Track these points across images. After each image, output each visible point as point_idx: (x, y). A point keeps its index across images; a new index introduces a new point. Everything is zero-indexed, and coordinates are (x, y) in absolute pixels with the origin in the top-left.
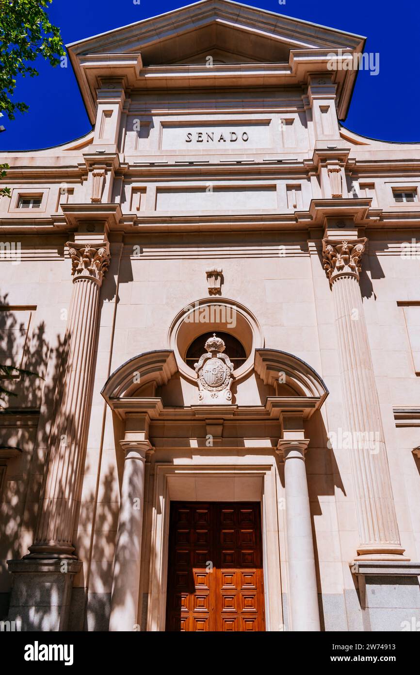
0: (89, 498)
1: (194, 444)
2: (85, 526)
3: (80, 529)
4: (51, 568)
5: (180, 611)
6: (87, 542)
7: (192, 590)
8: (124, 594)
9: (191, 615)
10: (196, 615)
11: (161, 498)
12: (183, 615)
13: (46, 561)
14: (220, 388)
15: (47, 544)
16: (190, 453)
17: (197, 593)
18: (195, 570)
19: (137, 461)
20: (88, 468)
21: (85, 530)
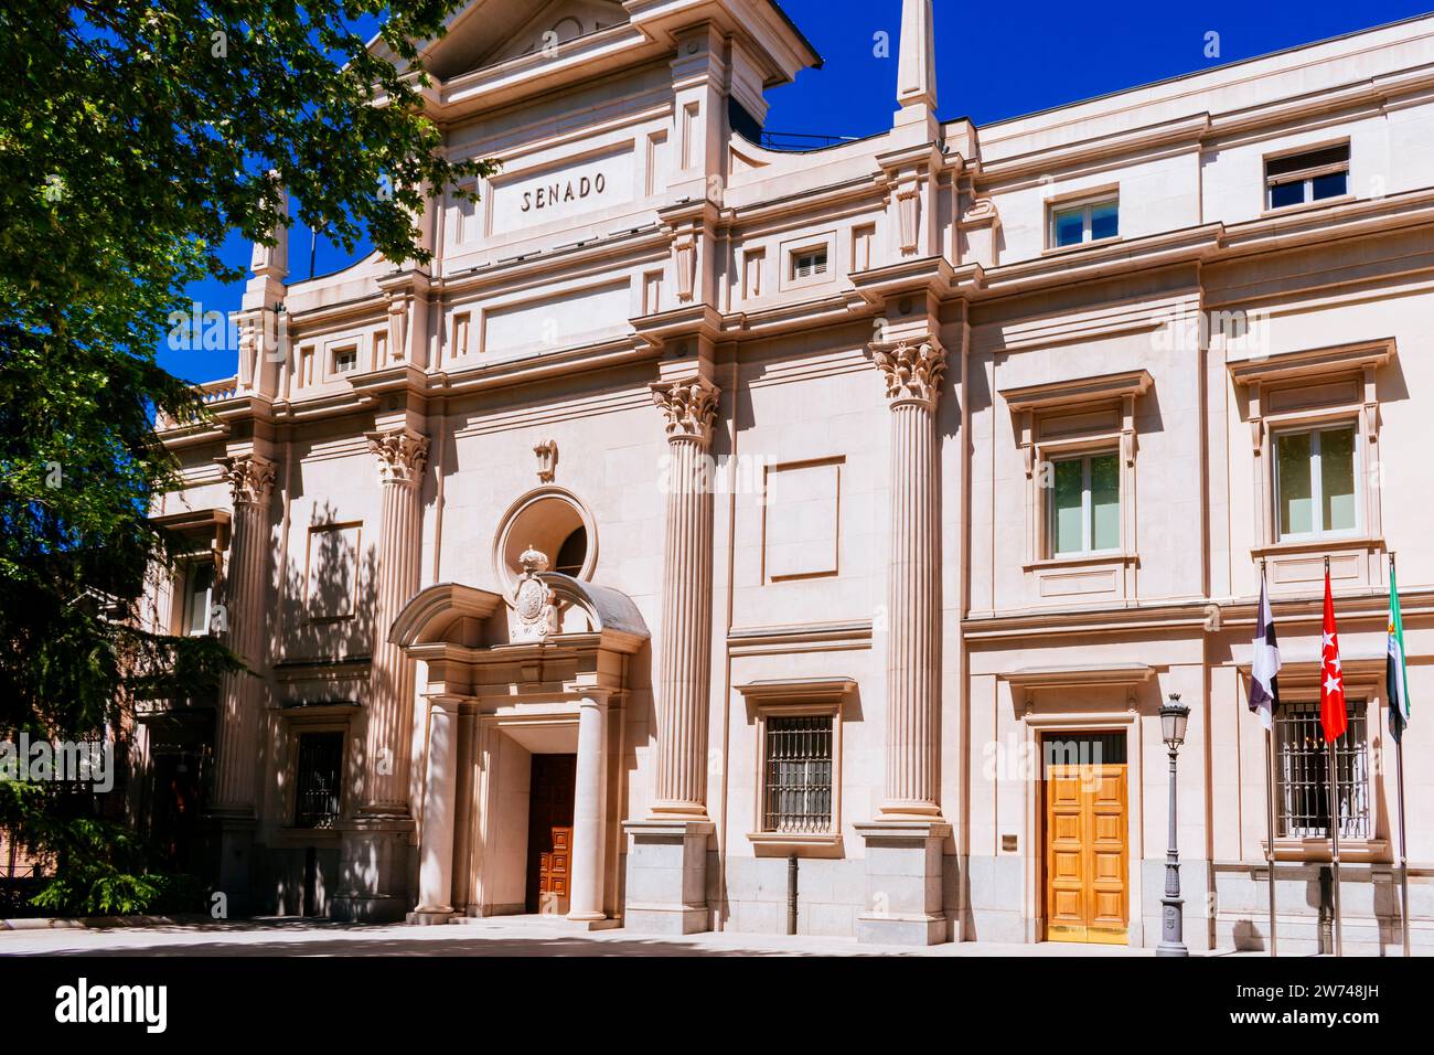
0: (418, 756)
1: (514, 690)
2: (416, 786)
3: (412, 788)
4: (365, 827)
5: (539, 872)
6: (418, 802)
7: (551, 850)
8: (426, 852)
9: (550, 875)
10: (554, 875)
11: (485, 753)
12: (542, 874)
13: (359, 821)
14: (535, 620)
15: (367, 804)
16: (512, 702)
17: (555, 853)
18: (554, 830)
19: (439, 716)
20: (417, 724)
21: (416, 789)
